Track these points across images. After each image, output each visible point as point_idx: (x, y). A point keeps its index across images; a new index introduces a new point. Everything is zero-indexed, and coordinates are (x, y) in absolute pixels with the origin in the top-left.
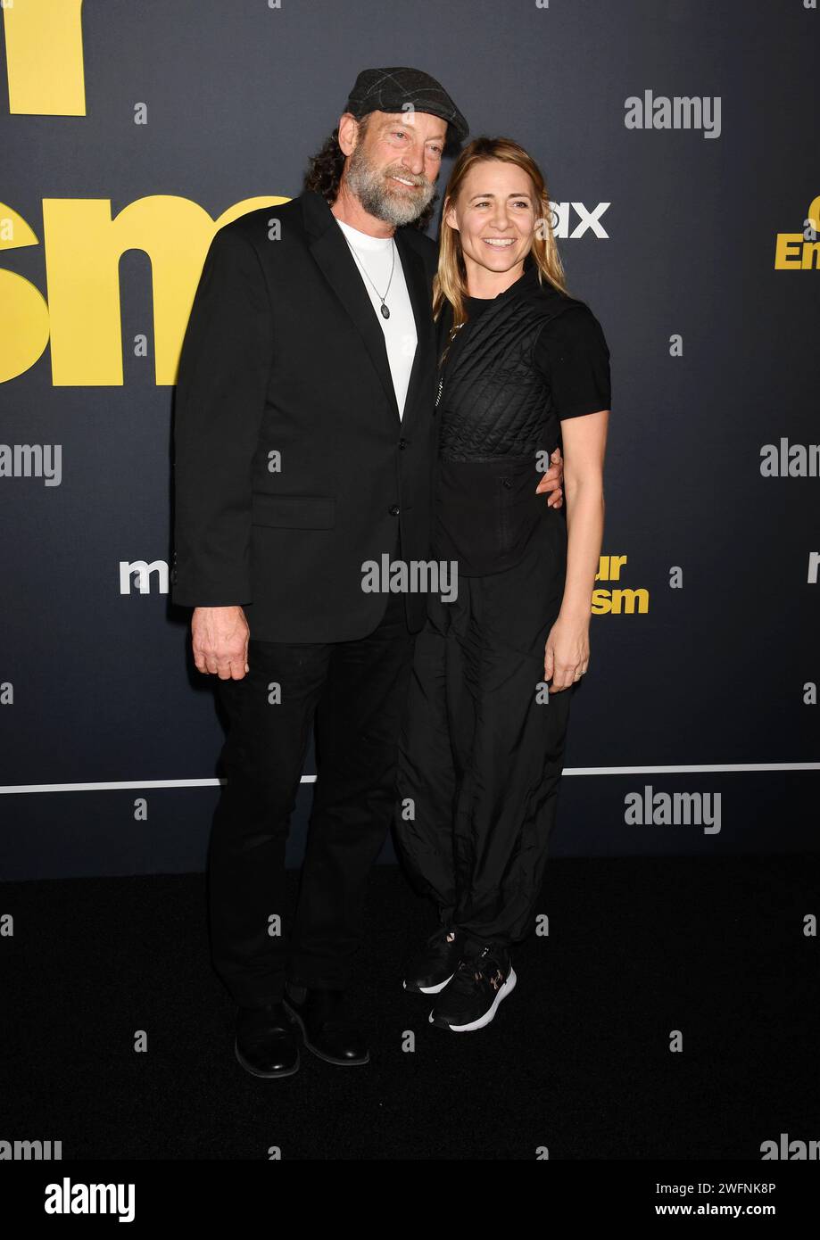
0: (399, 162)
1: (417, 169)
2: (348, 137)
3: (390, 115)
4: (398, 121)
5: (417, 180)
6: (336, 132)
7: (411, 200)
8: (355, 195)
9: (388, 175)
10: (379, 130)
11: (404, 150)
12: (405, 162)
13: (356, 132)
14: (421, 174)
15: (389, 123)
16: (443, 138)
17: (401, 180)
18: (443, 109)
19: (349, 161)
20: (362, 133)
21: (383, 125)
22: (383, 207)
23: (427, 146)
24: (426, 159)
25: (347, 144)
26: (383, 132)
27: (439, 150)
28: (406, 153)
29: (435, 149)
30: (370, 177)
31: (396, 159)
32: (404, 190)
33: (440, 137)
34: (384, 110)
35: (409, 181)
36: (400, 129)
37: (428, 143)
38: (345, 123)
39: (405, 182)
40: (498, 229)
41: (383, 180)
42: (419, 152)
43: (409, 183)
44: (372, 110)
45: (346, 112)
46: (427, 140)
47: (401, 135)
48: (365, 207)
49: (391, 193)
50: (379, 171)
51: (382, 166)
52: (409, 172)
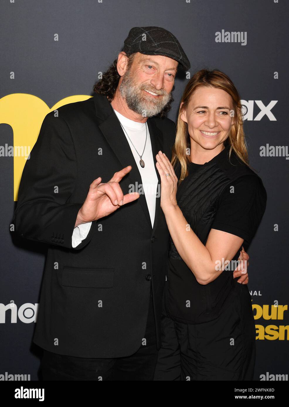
0: (149, 82)
1: (159, 86)
2: (122, 65)
3: (145, 56)
4: (149, 59)
5: (160, 92)
6: (116, 62)
7: (155, 104)
8: (123, 98)
9: (142, 89)
10: (139, 63)
11: (153, 75)
12: (153, 82)
13: (127, 63)
14: (162, 89)
15: (144, 60)
16: (175, 70)
17: (150, 92)
18: (174, 54)
19: (122, 79)
20: (130, 64)
21: (141, 61)
22: (138, 107)
23: (166, 73)
24: (165, 81)
25: (121, 69)
26: (141, 64)
27: (173, 76)
28: (153, 77)
29: (170, 75)
30: (132, 89)
31: (148, 80)
32: (151, 98)
33: (174, 69)
34: (142, 52)
35: (155, 93)
36: (151, 64)
37: (166, 72)
38: (121, 57)
39: (152, 93)
40: (209, 127)
41: (139, 92)
42: (161, 77)
43: (154, 94)
44: (135, 52)
45: (122, 51)
46: (166, 70)
47: (150, 67)
48: (129, 106)
49: (144, 99)
50: (137, 87)
51: (139, 84)
52: (154, 88)
